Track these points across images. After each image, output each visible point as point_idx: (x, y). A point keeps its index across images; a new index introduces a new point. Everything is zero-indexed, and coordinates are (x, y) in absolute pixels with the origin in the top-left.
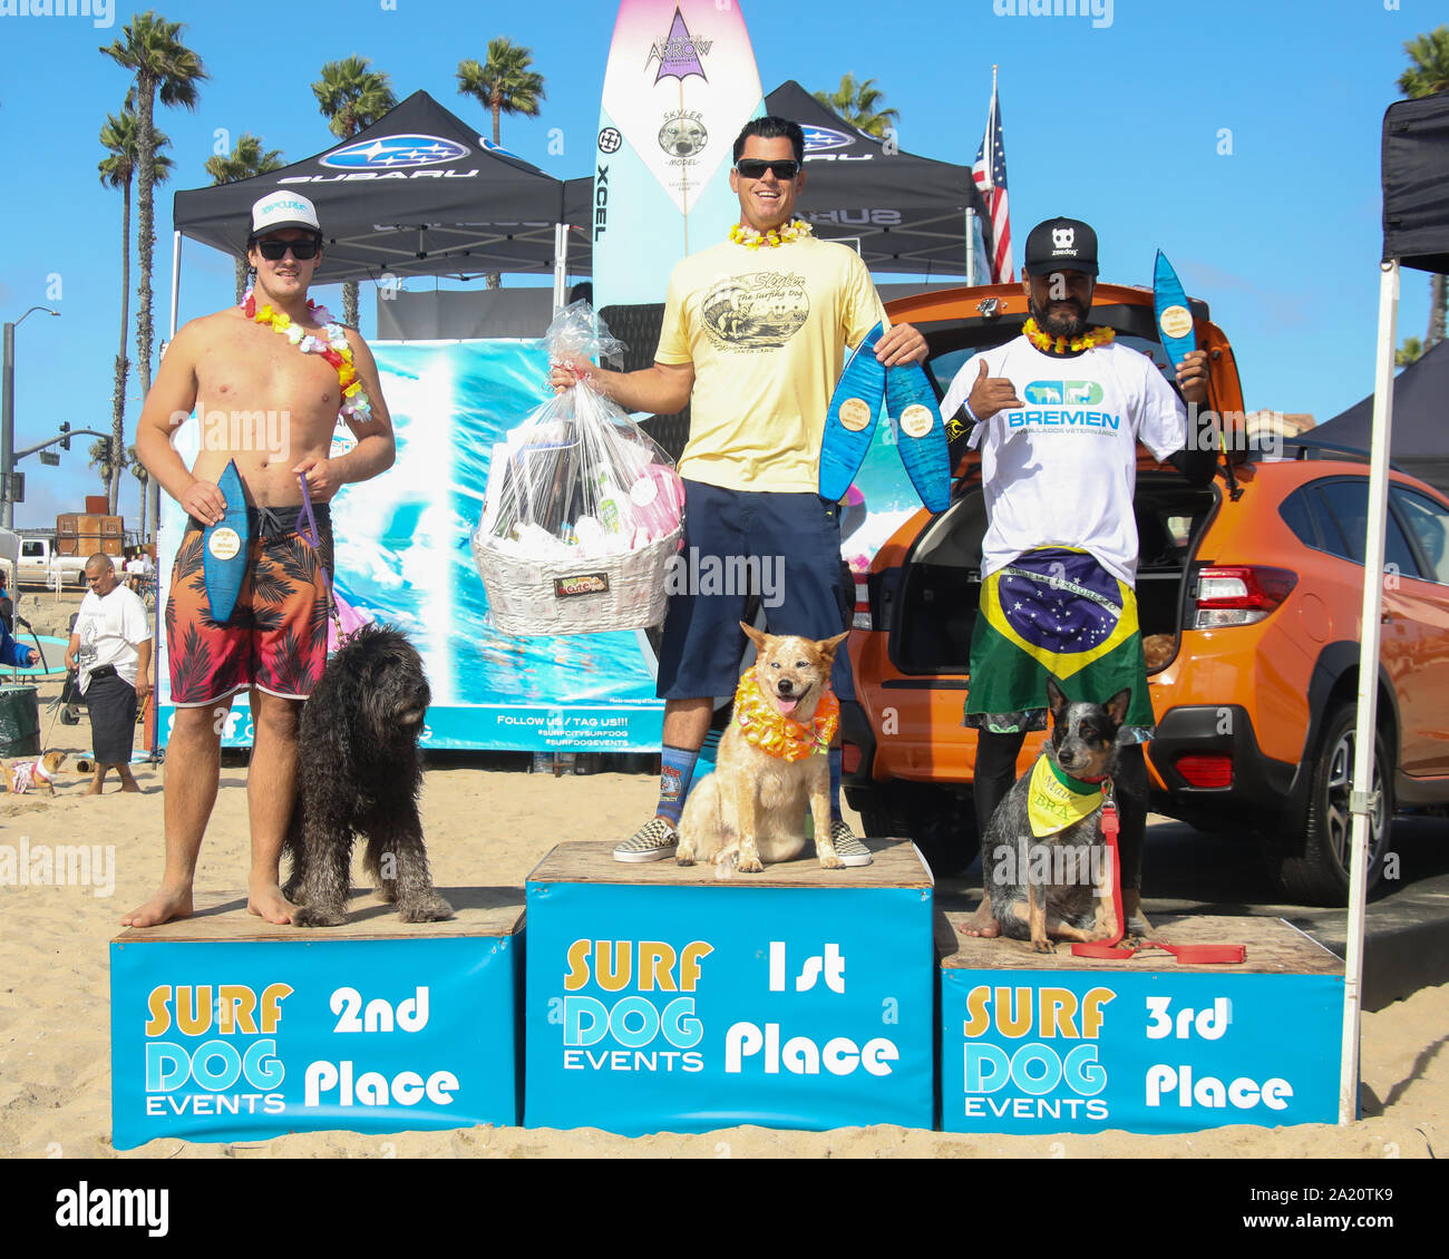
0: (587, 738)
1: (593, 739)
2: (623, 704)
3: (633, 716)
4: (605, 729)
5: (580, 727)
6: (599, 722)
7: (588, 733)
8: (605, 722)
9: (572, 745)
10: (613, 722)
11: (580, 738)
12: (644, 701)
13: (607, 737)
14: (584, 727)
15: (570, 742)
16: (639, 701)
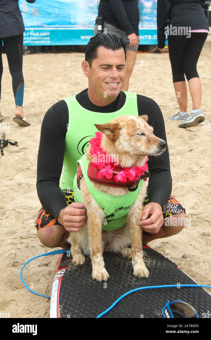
0: (35, 40)
1: (37, 40)
2: (48, 27)
3: (52, 32)
4: (41, 37)
5: (32, 36)
6: (39, 34)
7: (35, 38)
8: (42, 34)
9: (30, 43)
10: (45, 34)
11: (32, 41)
12: (56, 26)
13: (42, 40)
14: (34, 36)
15: (29, 42)
16: (54, 26)
